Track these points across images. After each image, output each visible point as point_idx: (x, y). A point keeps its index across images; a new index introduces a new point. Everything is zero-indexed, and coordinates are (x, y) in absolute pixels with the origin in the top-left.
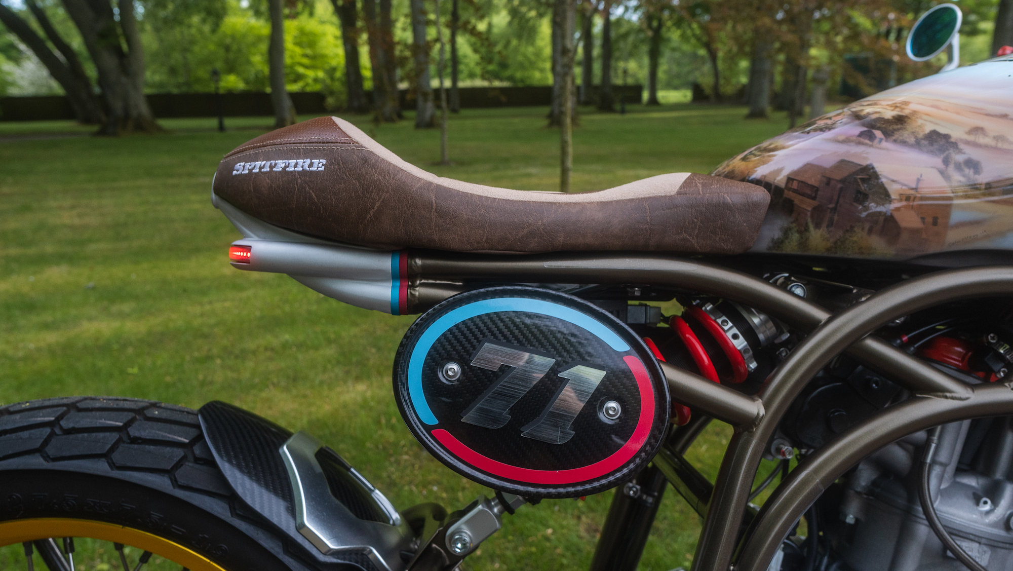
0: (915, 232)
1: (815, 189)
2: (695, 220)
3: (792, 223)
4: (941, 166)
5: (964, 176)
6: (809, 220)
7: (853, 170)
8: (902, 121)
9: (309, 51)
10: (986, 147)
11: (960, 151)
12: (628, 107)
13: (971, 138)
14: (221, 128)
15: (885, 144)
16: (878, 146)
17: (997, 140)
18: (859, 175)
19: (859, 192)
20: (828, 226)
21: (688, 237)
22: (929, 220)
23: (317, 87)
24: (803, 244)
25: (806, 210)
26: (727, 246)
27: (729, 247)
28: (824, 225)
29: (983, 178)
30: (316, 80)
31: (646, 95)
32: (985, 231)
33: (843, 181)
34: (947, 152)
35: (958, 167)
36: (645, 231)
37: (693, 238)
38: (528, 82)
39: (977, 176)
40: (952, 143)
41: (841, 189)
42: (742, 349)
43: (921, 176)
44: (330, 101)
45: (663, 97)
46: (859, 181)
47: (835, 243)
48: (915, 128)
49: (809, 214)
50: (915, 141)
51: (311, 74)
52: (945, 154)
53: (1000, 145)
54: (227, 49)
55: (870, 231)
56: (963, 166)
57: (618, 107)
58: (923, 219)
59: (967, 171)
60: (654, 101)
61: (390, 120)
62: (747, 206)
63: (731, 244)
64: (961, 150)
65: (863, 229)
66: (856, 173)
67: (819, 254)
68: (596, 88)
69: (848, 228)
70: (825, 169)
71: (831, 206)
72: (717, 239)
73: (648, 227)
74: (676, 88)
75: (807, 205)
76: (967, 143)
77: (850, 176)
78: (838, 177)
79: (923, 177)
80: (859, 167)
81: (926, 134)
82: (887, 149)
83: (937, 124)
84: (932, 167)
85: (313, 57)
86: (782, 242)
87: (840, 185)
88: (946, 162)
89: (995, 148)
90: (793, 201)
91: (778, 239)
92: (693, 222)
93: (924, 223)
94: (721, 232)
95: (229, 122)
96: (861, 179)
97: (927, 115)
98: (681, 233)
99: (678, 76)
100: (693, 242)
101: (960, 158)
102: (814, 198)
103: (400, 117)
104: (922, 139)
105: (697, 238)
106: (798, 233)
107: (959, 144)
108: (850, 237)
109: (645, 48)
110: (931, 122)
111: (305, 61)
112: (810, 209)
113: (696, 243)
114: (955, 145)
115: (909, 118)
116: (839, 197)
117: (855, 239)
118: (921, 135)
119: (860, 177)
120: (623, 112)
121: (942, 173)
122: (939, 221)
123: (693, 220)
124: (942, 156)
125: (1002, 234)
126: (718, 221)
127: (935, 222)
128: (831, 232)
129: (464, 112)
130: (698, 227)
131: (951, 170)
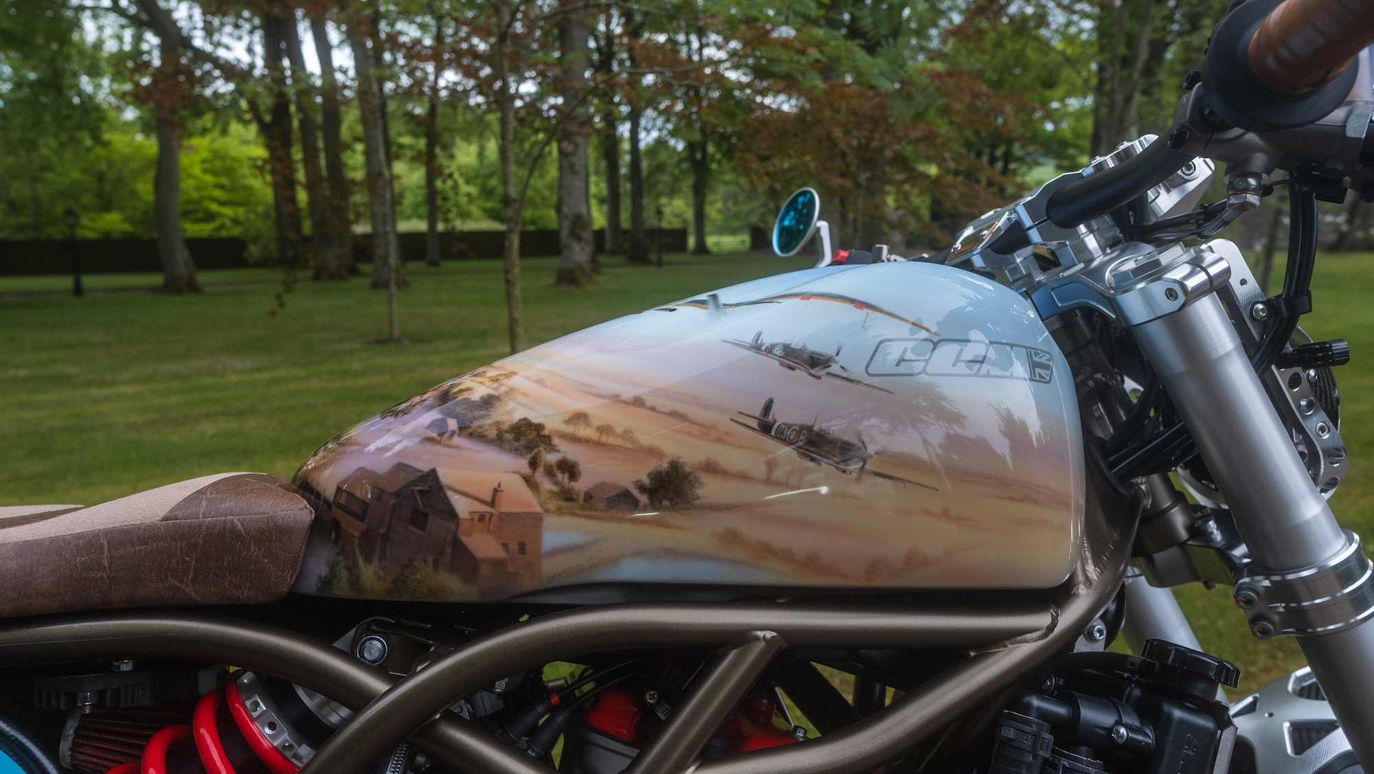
0: (497, 564)
1: (364, 505)
2: (188, 559)
3: (338, 554)
4: (527, 470)
5: (556, 483)
6: (357, 551)
7: (412, 478)
8: (490, 404)
9: (224, 180)
10: (586, 441)
11: (553, 449)
12: (666, 257)
13: (569, 429)
14: (78, 290)
15: (457, 440)
16: (447, 442)
17: (601, 433)
18: (418, 486)
19: (416, 510)
20: (380, 560)
21: (178, 584)
22: (514, 546)
23: (236, 232)
24: (355, 582)
25: (353, 536)
26: (243, 594)
27: (246, 595)
28: (376, 558)
29: (581, 486)
30: (236, 221)
31: (691, 241)
32: (591, 559)
33: (397, 494)
34: (536, 451)
35: (549, 472)
36: (100, 582)
37: (187, 585)
38: (541, 224)
39: (573, 484)
40: (545, 436)
41: (395, 505)
42: (279, 745)
43: (499, 486)
44: (254, 250)
45: (717, 244)
46: (417, 493)
47: (394, 583)
48: (502, 415)
49: (356, 541)
50: (497, 435)
51: (229, 211)
52: (533, 453)
53: (604, 439)
54: (101, 178)
55: (436, 565)
56: (555, 470)
57: (653, 257)
58: (505, 546)
59: (560, 476)
60: (702, 249)
61: (338, 276)
62: (267, 533)
63: (249, 591)
64: (555, 446)
65: (426, 562)
66: (414, 483)
67: (380, 598)
68: (625, 232)
69: (406, 563)
70: (378, 476)
71: (382, 531)
72: (226, 584)
73: (105, 575)
74: (734, 232)
75: (354, 528)
76: (564, 436)
77: (406, 487)
78: (393, 489)
79: (502, 487)
80: (419, 474)
81: (513, 424)
82: (457, 447)
83: (531, 409)
84: (514, 472)
85: (232, 190)
86: (330, 582)
87: (393, 501)
88: (533, 464)
89: (598, 444)
90: (340, 523)
91: (326, 577)
92: (184, 561)
93: (507, 551)
94: (229, 574)
95: (89, 281)
96: (419, 491)
97: (525, 395)
98: (166, 578)
99: (736, 216)
100: (188, 590)
101: (551, 458)
102: (362, 518)
103: (354, 272)
104: (506, 432)
105: (194, 585)
106: (346, 570)
107: (553, 438)
108: (411, 574)
109: (687, 183)
110: (525, 406)
111: (217, 193)
112: (357, 535)
113: (192, 593)
114: (547, 440)
115: (500, 400)
116: (391, 519)
117: (418, 576)
118: (505, 427)
119: (418, 488)
120: (659, 264)
121: (528, 480)
122: (528, 547)
123: (183, 559)
124: (529, 457)
125: (615, 561)
126: (224, 558)
127: (522, 548)
128: (385, 567)
129: (447, 265)
130: (192, 568)
131: (540, 476)
